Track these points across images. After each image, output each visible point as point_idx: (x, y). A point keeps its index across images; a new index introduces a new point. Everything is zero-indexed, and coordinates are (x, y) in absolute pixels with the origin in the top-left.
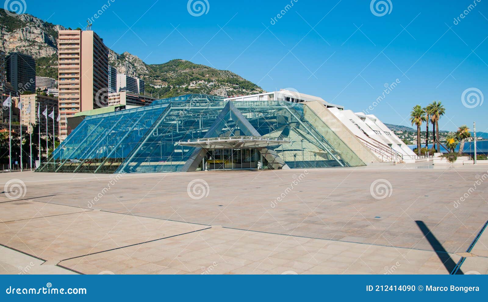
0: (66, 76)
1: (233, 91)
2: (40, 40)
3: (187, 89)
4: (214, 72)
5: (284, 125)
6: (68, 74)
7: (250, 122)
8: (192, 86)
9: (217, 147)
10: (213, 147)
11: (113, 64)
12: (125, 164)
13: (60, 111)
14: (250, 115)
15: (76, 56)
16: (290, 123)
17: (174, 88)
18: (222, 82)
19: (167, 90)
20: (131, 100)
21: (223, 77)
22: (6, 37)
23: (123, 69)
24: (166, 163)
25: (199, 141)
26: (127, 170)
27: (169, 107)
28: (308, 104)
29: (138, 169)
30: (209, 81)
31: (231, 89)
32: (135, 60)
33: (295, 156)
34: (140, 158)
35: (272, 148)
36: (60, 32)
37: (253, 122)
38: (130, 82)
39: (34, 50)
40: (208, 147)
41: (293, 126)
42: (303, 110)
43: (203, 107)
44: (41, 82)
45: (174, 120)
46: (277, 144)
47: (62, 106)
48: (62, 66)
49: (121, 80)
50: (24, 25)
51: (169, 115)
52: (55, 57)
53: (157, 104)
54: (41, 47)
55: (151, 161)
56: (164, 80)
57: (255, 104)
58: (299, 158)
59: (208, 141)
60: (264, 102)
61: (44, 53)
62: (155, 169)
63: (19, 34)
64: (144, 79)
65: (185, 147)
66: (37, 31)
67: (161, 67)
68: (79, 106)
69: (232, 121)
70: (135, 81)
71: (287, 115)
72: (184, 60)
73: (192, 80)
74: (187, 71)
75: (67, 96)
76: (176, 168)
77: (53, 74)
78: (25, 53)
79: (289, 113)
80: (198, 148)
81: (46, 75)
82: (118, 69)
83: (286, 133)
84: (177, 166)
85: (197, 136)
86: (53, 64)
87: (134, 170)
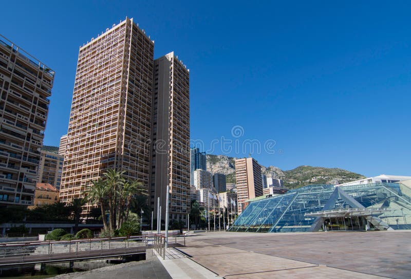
0: (240, 182)
1: (342, 181)
2: (227, 166)
3: (310, 182)
4: (327, 170)
5: (384, 199)
6: (241, 181)
7: (355, 199)
8: (313, 180)
9: (332, 216)
10: (329, 216)
11: (264, 173)
12: (273, 227)
13: (238, 200)
14: (355, 195)
15: (244, 171)
16: (389, 198)
17: (302, 182)
18: (334, 176)
19: (298, 184)
20: (275, 192)
21: (334, 172)
22: (212, 167)
23: (270, 175)
24: (298, 227)
25: (318, 213)
26: (275, 231)
27: (297, 193)
28: (403, 183)
29: (281, 230)
30: (324, 176)
31: (341, 179)
32: (277, 170)
33: (397, 221)
34: (282, 224)
35: (376, 216)
36: (236, 161)
37: (358, 199)
38: (275, 182)
39: (225, 171)
40: (325, 216)
41: (392, 199)
42: (399, 187)
43: (319, 192)
44: (229, 186)
45: (301, 201)
46: (379, 213)
47: (239, 197)
48: (238, 177)
49: (270, 181)
50: (220, 160)
51: (297, 198)
52: (235, 173)
53: (290, 192)
54: (228, 169)
55: (289, 225)
56: (295, 179)
57: (357, 187)
58: (402, 222)
59: (325, 213)
60: (364, 185)
61: (229, 172)
62: (292, 230)
63: (218, 164)
64: (283, 179)
65: (309, 217)
66: (226, 162)
67: (292, 171)
68: (247, 197)
69: (341, 199)
70: (277, 181)
71: (385, 192)
72: (306, 166)
73: (312, 177)
74: (309, 171)
75: (241, 192)
76: (305, 230)
77: (234, 181)
78: (221, 173)
79: (387, 191)
80: (318, 217)
81: (231, 182)
82: (267, 176)
83: (386, 204)
84: (306, 228)
85: (318, 210)
86: (234, 176)
87: (279, 231)
